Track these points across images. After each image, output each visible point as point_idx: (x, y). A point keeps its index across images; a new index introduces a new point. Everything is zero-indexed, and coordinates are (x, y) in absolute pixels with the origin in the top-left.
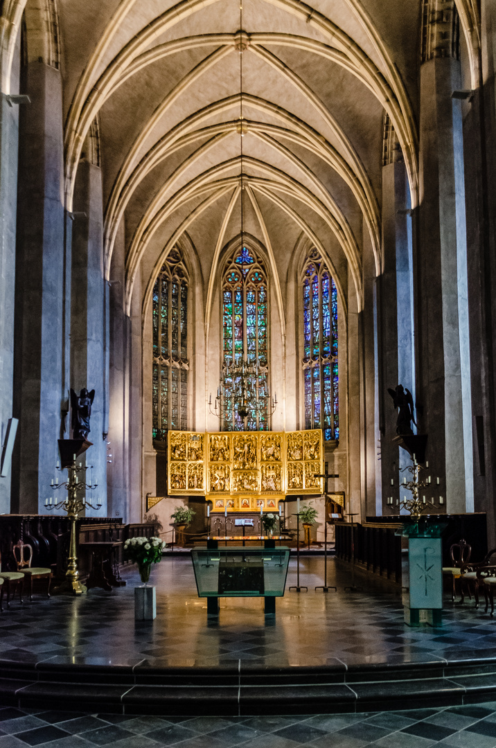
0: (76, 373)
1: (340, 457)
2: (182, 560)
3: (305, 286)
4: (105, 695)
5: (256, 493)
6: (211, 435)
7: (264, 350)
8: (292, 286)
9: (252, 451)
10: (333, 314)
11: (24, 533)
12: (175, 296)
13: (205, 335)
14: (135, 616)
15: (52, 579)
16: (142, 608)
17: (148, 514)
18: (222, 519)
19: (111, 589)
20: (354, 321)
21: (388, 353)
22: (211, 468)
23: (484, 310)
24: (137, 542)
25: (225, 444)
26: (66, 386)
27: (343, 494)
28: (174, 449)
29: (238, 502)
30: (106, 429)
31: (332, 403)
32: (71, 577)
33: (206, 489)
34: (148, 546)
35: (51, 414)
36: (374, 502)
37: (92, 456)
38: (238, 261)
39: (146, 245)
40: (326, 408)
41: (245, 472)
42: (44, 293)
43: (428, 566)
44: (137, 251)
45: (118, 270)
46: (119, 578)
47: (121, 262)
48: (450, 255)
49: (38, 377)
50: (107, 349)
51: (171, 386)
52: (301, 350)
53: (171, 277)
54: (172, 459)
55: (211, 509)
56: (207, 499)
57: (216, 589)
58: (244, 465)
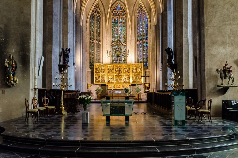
0: (65, 44)
1: (148, 72)
2: (99, 104)
3: (138, 17)
4: (70, 151)
5: (122, 83)
6: (108, 65)
7: (125, 38)
8: (133, 17)
9: (121, 70)
10: (146, 26)
11: (46, 94)
12: (97, 20)
13: (106, 33)
14: (82, 122)
15: (55, 110)
16: (84, 119)
17: (88, 90)
18: (111, 91)
19: (75, 113)
20: (153, 28)
21: (164, 38)
22: (108, 75)
23: (198, 21)
24: (82, 97)
25: (112, 67)
26: (61, 47)
27: (149, 83)
28: (96, 69)
29: (116, 86)
30: (74, 62)
31: (146, 55)
32: (62, 109)
33: (106, 82)
34: (86, 99)
35: (56, 56)
36: (159, 86)
37: (70, 71)
38: (116, 9)
39: (87, 3)
40: (144, 56)
41: (119, 76)
42: (53, 16)
43: (181, 106)
44: (84, 5)
45: (78, 11)
46: (78, 110)
47: (79, 8)
48: (186, 4)
49: (52, 44)
50: (75, 36)
51: (95, 49)
52: (136, 38)
53: (95, 14)
54: (96, 72)
55: (108, 88)
56: (106, 85)
57: (109, 113)
58: (118, 74)
